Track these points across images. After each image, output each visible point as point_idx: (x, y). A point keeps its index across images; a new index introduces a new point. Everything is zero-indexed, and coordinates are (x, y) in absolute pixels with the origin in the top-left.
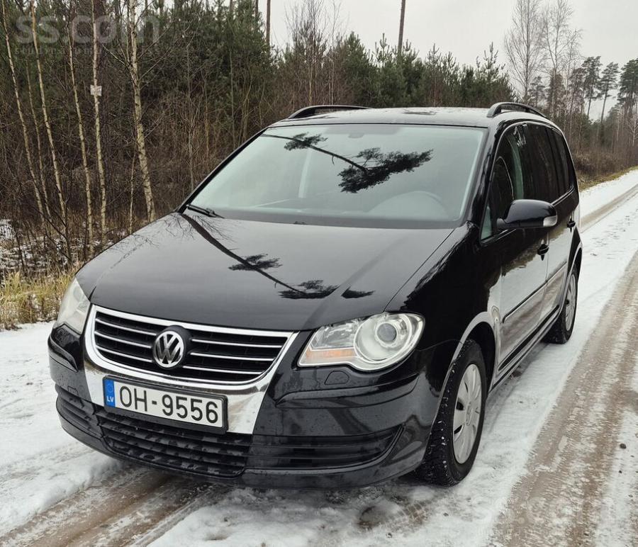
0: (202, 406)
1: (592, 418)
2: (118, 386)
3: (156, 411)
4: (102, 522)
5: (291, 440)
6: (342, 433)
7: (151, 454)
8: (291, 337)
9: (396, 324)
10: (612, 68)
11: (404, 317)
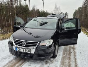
0: (28, 50)
1: (68, 50)
2: (17, 48)
3: (22, 51)
4: (15, 64)
5: (38, 54)
6: (44, 53)
7: (21, 56)
8: (39, 42)
9: (50, 40)
10: (64, 14)
11: (51, 40)
